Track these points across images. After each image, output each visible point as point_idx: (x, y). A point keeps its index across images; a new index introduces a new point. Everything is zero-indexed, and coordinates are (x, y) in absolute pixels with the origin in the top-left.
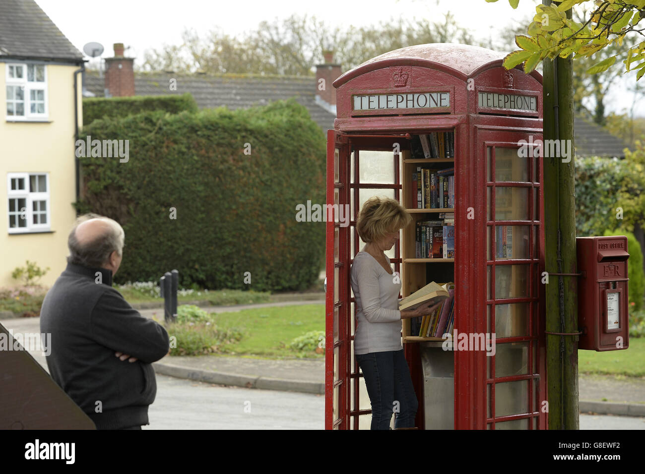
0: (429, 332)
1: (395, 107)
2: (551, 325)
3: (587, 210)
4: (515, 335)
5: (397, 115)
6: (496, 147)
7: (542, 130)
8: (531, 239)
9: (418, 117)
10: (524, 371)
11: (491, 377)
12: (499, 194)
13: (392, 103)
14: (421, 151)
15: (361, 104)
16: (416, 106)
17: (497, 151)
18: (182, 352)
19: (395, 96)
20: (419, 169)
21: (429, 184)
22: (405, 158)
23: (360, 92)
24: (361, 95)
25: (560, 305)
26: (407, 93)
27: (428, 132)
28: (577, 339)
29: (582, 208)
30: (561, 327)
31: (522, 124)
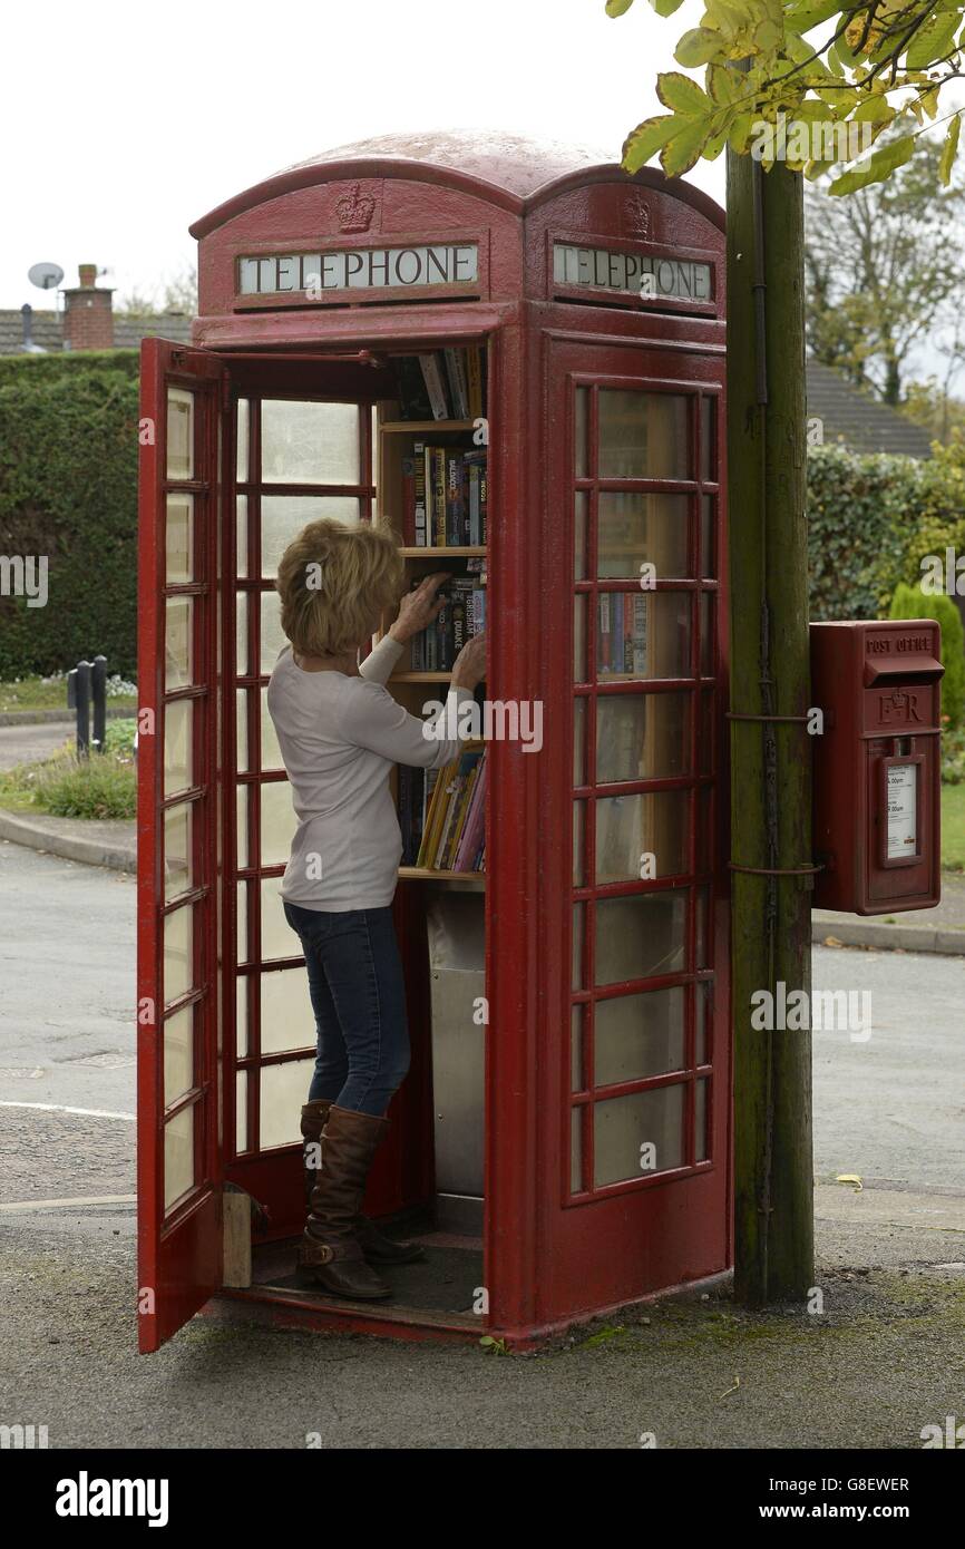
0: (440, 857)
1: (341, 285)
2: (744, 850)
5: (346, 306)
6: (600, 388)
7: (724, 349)
8: (695, 625)
9: (398, 309)
10: (677, 960)
11: (585, 984)
12: (611, 511)
13: (334, 274)
14: (426, 402)
15: (257, 279)
16: (394, 281)
17: (603, 399)
19: (341, 258)
20: (418, 447)
21: (443, 484)
22: (382, 421)
23: (253, 248)
24: (259, 256)
25: (765, 796)
26: (371, 249)
27: (437, 346)
28: (809, 885)
30: (770, 855)
31: (672, 331)
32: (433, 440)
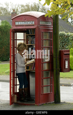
0: (30, 69)
2: (54, 67)
3: (67, 44)
4: (47, 69)
5: (24, 26)
7: (53, 29)
9: (28, 26)
10: (49, 76)
11: (42, 78)
12: (44, 41)
13: (23, 23)
14: (29, 33)
15: (17, 23)
16: (28, 24)
17: (43, 33)
21: (30, 39)
22: (26, 34)
23: (16, 21)
25: (56, 63)
26: (26, 21)
27: (30, 29)
28: (60, 70)
30: (56, 68)
31: (49, 27)
32: (30, 36)
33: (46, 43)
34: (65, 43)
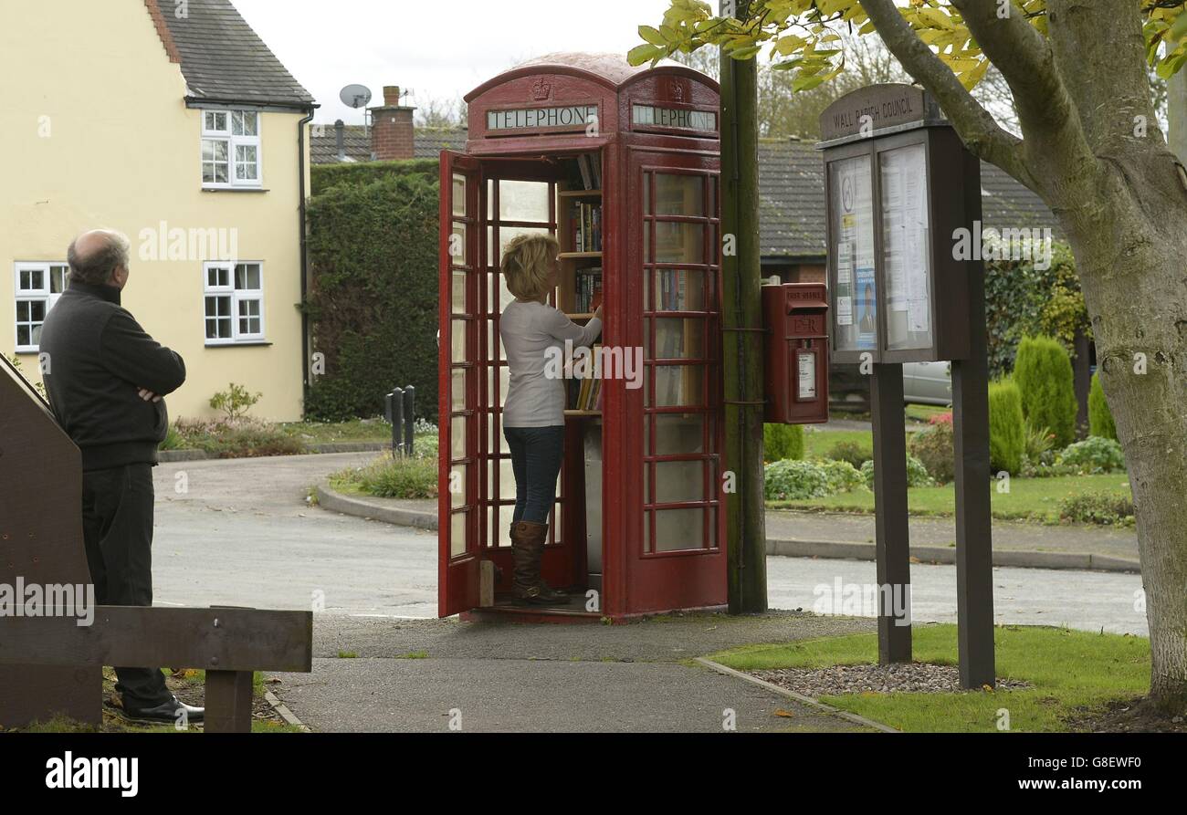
0: (588, 405)
1: (535, 125)
2: (730, 395)
3: (1010, 312)
4: (687, 404)
5: (538, 135)
6: (656, 173)
7: (718, 153)
8: (707, 287)
9: (561, 136)
10: (697, 448)
11: (650, 454)
12: (662, 230)
13: (532, 120)
14: (581, 181)
15: (496, 122)
16: (560, 123)
17: (658, 178)
18: (411, 493)
19: (535, 112)
20: (578, 204)
21: (589, 221)
22: (559, 191)
23: (494, 107)
24: (497, 111)
25: (739, 367)
26: (549, 108)
28: (761, 409)
29: (1004, 308)
30: (741, 394)
31: (695, 145)
32: (584, 200)
33: (682, 245)
34: (993, 307)
